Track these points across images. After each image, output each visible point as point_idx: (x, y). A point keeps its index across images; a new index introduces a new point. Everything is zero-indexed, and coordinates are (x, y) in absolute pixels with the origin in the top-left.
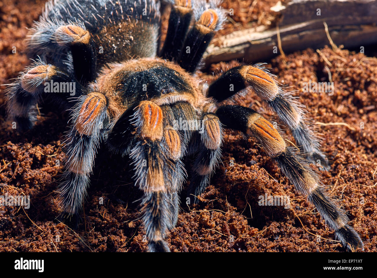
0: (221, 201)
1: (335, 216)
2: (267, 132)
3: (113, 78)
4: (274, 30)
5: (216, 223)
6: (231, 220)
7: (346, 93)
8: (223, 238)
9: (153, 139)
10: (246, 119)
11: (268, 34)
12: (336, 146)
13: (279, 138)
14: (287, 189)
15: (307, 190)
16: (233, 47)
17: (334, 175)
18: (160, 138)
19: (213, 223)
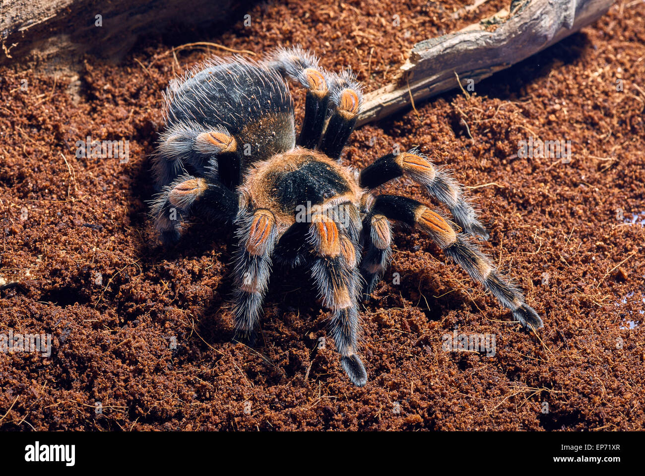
0: (395, 296)
1: (511, 297)
2: (437, 225)
3: (264, 182)
4: (404, 89)
5: (395, 320)
6: (409, 316)
7: (488, 145)
8: (404, 335)
9: (333, 256)
10: (413, 213)
11: (398, 93)
12: (491, 211)
13: (449, 230)
14: (453, 269)
15: (482, 276)
16: (364, 113)
17: (495, 244)
18: (338, 253)
19: (393, 322)
